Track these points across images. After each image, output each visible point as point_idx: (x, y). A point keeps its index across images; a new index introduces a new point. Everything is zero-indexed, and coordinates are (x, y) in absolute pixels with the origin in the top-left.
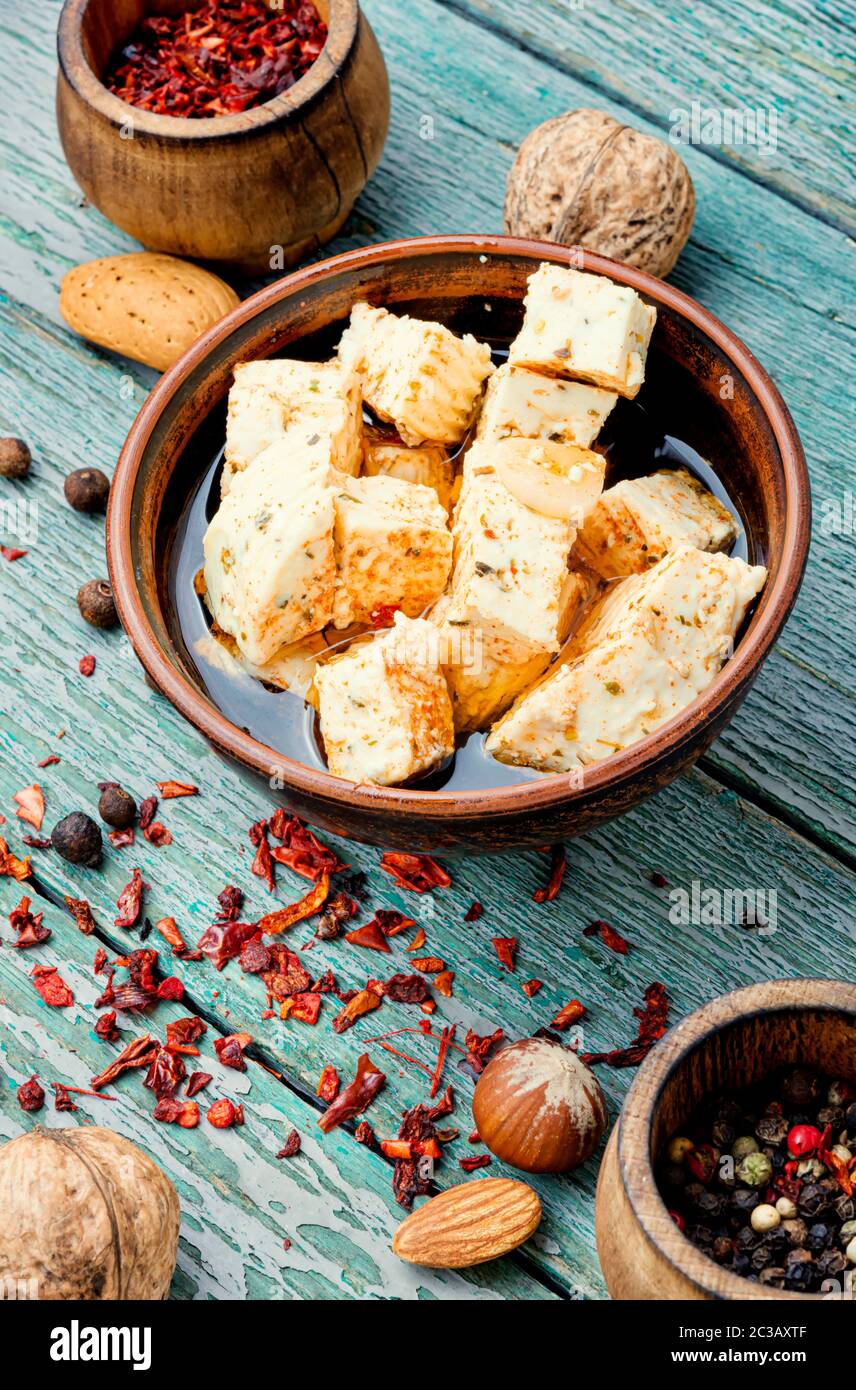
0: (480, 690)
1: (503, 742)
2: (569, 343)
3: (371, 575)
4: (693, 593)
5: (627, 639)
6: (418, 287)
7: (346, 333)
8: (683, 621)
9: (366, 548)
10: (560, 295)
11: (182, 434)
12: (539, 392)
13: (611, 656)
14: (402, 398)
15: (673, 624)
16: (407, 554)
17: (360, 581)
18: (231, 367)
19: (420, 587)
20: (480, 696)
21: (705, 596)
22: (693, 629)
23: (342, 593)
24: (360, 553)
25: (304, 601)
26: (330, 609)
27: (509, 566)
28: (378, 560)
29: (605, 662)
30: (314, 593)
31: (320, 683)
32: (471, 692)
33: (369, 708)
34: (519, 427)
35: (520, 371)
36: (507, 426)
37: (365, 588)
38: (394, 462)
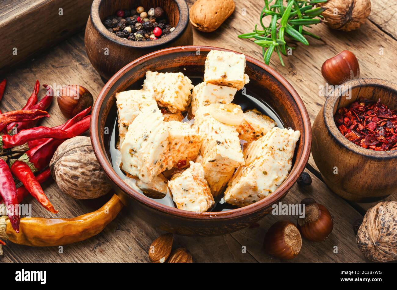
0: (216, 183)
1: (231, 196)
2: (225, 73)
3: (179, 151)
4: (281, 141)
5: (266, 157)
6: (164, 65)
7: (145, 81)
8: (280, 150)
9: (178, 142)
10: (220, 59)
11: (105, 117)
12: (215, 90)
13: (262, 163)
14: (173, 97)
15: (278, 152)
16: (189, 143)
17: (175, 153)
18: (115, 95)
19: (192, 153)
20: (216, 185)
21: (284, 141)
22: (283, 152)
23: (170, 158)
24: (176, 144)
25: (161, 161)
26: (167, 164)
27: (224, 141)
28: (181, 145)
29: (261, 165)
30: (163, 159)
31: (171, 186)
32: (214, 184)
33: (190, 191)
34: (210, 101)
35: (209, 84)
36: (206, 101)
37: (177, 155)
38: (168, 119)
